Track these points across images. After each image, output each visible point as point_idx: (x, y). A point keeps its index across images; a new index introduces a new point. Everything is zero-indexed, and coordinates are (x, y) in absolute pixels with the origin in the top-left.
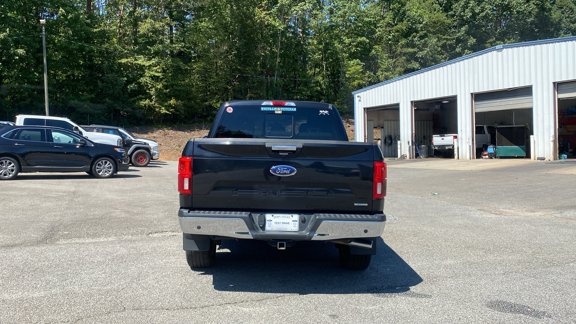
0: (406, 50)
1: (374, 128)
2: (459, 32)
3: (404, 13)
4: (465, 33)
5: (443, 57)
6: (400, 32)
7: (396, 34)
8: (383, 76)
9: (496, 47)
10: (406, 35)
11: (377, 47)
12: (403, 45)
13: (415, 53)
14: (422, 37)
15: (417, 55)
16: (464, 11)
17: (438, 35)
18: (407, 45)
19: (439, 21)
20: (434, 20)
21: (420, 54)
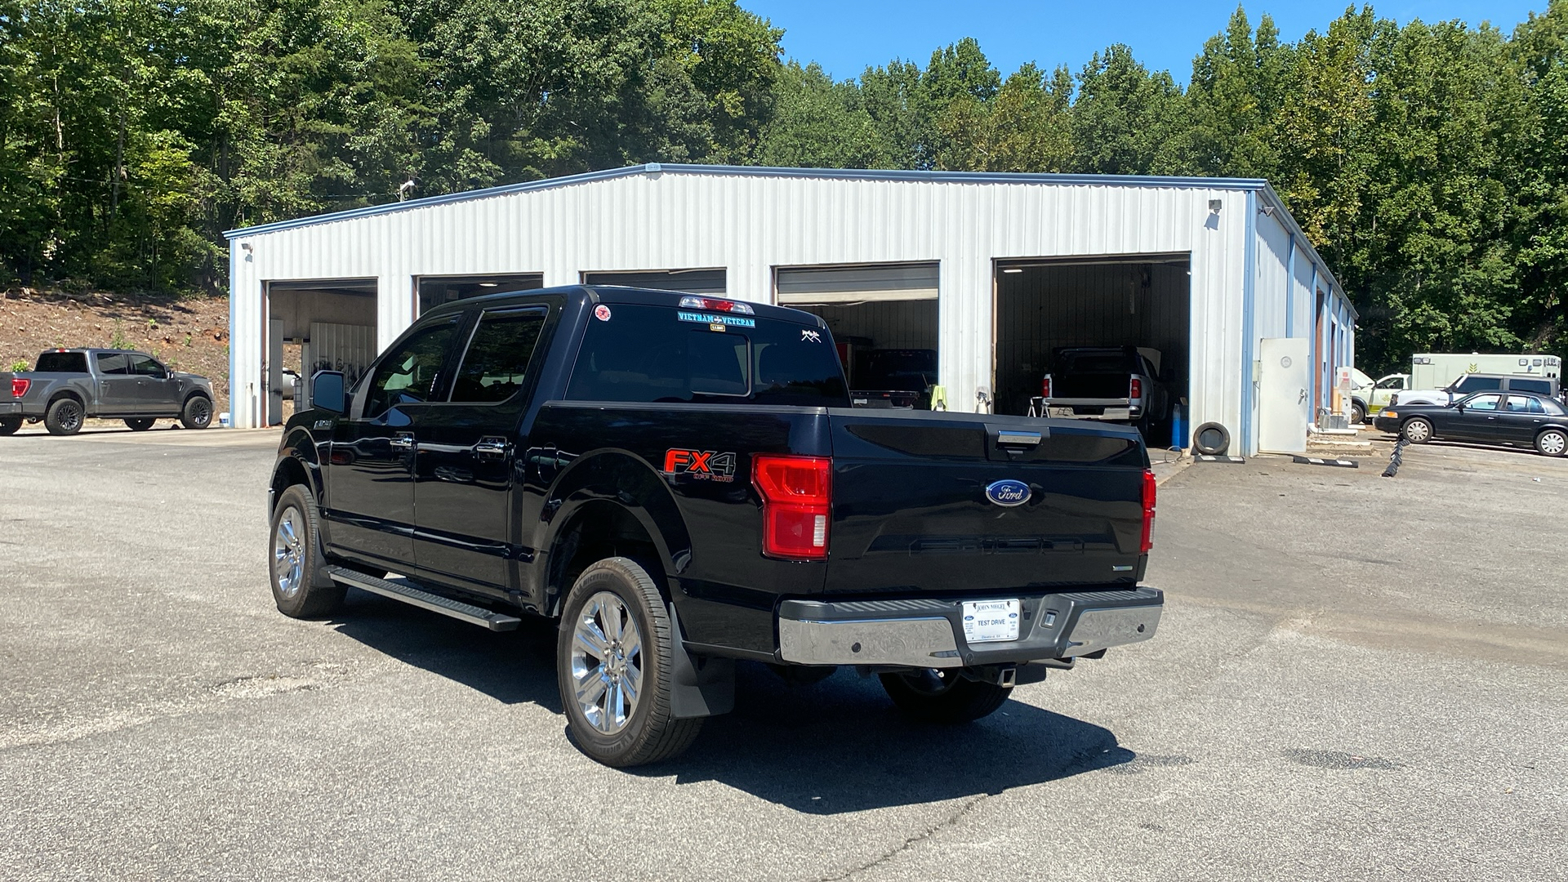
0: (319, 127)
1: (285, 339)
2: (450, 98)
3: (316, 23)
4: (465, 105)
5: (411, 159)
6: (304, 74)
7: (292, 76)
8: (254, 188)
9: (647, 165)
10: (320, 84)
11: (235, 103)
12: (310, 112)
13: (344, 137)
14: (362, 99)
15: (347, 144)
16: (463, 47)
17: (397, 97)
18: (322, 114)
19: (400, 61)
20: (388, 55)
21: (358, 143)
